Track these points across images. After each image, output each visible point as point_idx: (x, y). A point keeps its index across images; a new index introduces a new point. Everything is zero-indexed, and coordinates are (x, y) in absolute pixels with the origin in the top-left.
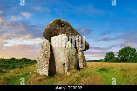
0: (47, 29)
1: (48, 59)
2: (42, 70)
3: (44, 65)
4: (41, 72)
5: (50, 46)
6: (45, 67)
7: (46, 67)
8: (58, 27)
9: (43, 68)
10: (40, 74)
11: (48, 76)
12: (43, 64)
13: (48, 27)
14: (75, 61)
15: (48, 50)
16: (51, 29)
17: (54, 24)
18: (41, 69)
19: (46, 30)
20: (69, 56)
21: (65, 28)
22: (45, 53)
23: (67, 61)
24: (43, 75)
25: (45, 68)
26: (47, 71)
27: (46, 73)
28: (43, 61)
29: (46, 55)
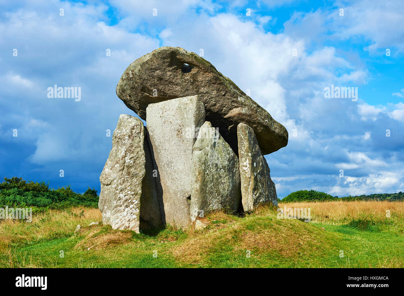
0: (131, 76)
1: (137, 181)
2: (119, 214)
3: (126, 200)
4: (117, 221)
5: (142, 136)
6: (127, 206)
7: (131, 206)
8: (169, 73)
9: (123, 207)
10: (114, 227)
11: (138, 232)
12: (121, 195)
13: (136, 71)
14: (226, 186)
15: (138, 149)
16: (145, 77)
17: (156, 64)
18: (116, 212)
19: (129, 79)
20: (205, 170)
21: (194, 77)
22: (127, 160)
23: (197, 186)
24: (122, 229)
25: (127, 209)
26: (135, 216)
27: (132, 224)
28: (123, 186)
29: (129, 167)
